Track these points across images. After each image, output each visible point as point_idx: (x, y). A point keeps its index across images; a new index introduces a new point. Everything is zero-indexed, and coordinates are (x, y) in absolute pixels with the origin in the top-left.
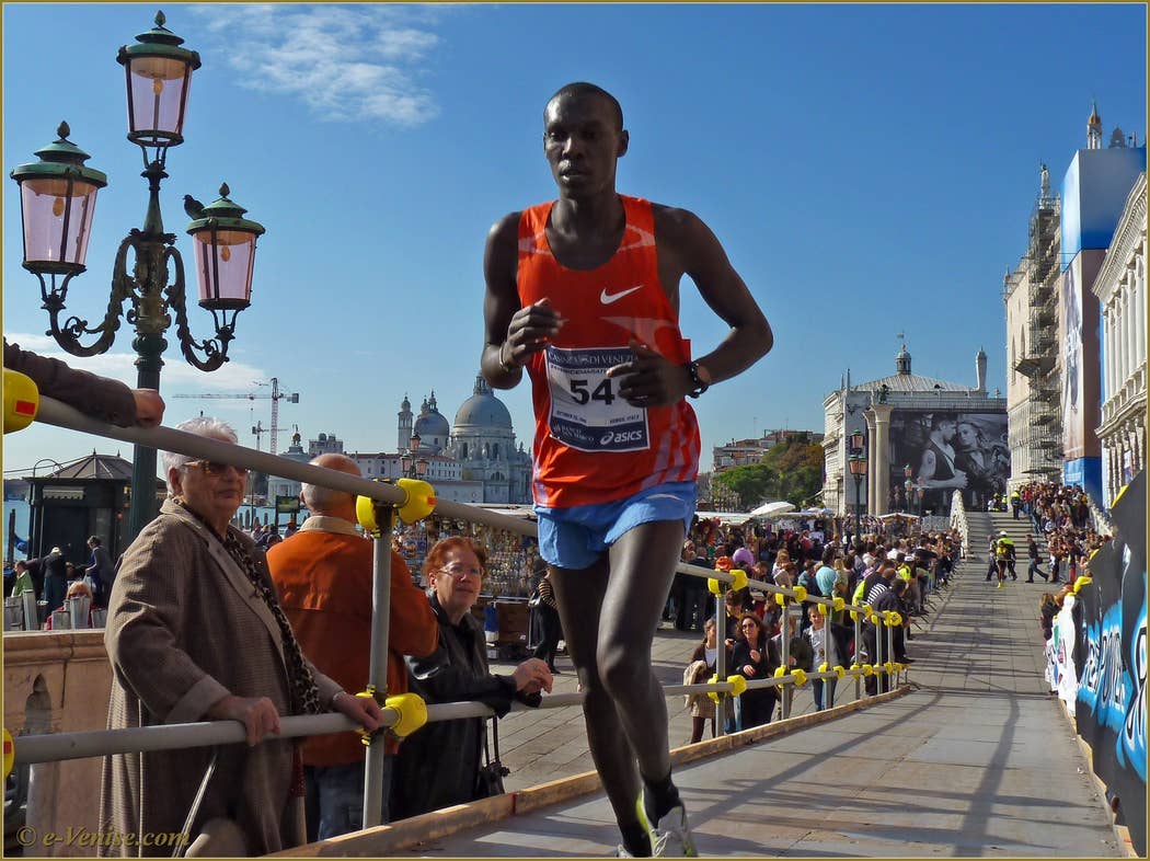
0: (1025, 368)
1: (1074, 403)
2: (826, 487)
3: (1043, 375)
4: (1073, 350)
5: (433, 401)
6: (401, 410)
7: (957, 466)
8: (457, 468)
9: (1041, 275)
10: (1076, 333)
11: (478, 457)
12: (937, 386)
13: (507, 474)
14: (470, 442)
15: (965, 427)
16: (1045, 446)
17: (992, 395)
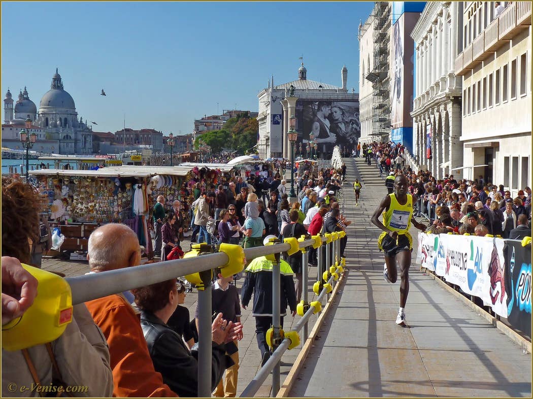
0: (371, 77)
1: (398, 97)
2: (259, 142)
3: (381, 81)
4: (398, 69)
5: (26, 93)
6: (6, 98)
7: (331, 131)
8: (42, 133)
9: (380, 26)
10: (400, 59)
11: (55, 126)
12: (320, 86)
13: (73, 136)
14: (50, 117)
15: (336, 109)
16: (381, 120)
17: (350, 91)
